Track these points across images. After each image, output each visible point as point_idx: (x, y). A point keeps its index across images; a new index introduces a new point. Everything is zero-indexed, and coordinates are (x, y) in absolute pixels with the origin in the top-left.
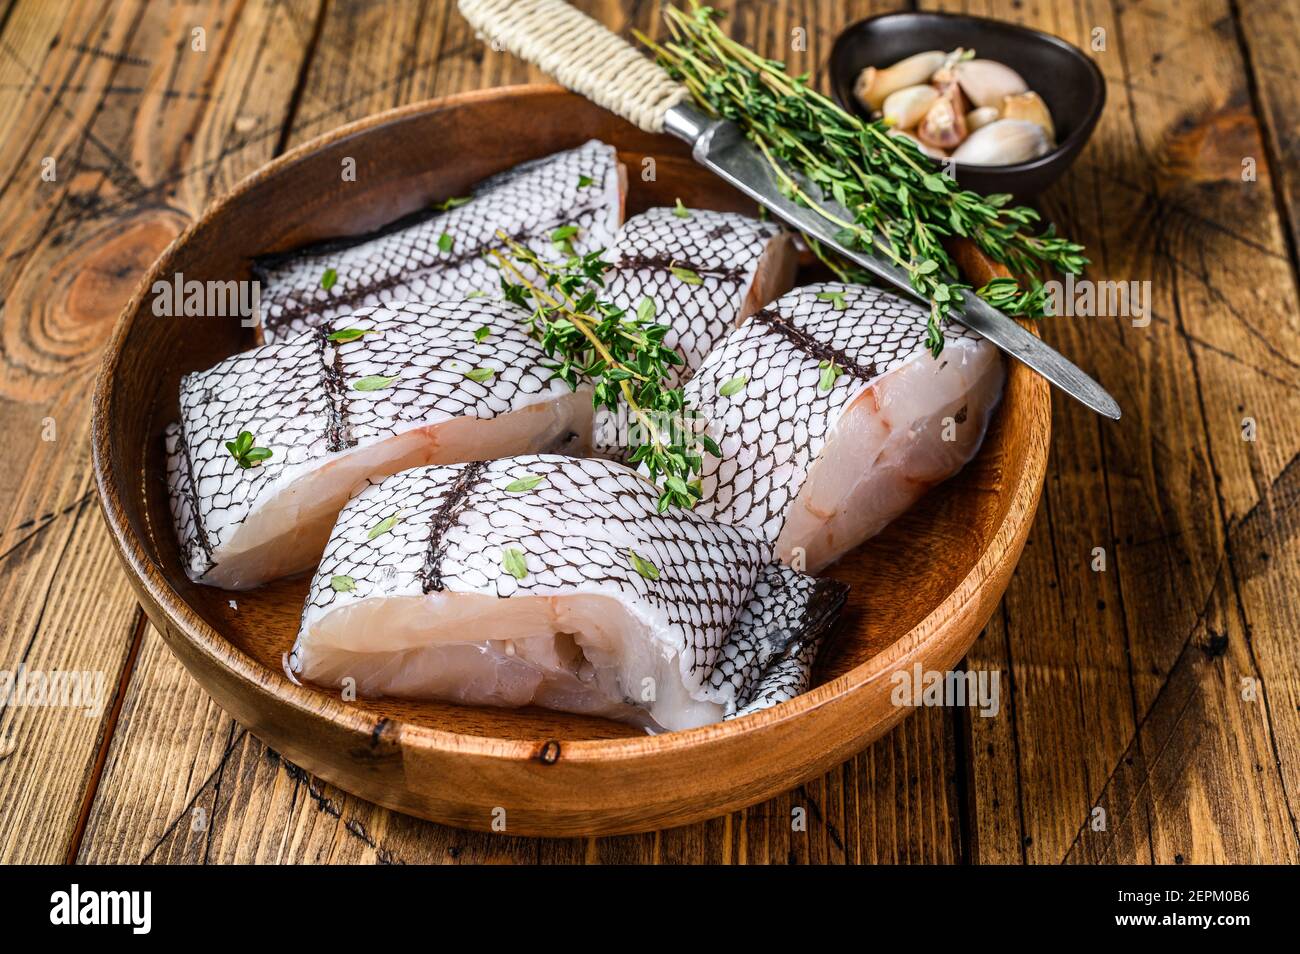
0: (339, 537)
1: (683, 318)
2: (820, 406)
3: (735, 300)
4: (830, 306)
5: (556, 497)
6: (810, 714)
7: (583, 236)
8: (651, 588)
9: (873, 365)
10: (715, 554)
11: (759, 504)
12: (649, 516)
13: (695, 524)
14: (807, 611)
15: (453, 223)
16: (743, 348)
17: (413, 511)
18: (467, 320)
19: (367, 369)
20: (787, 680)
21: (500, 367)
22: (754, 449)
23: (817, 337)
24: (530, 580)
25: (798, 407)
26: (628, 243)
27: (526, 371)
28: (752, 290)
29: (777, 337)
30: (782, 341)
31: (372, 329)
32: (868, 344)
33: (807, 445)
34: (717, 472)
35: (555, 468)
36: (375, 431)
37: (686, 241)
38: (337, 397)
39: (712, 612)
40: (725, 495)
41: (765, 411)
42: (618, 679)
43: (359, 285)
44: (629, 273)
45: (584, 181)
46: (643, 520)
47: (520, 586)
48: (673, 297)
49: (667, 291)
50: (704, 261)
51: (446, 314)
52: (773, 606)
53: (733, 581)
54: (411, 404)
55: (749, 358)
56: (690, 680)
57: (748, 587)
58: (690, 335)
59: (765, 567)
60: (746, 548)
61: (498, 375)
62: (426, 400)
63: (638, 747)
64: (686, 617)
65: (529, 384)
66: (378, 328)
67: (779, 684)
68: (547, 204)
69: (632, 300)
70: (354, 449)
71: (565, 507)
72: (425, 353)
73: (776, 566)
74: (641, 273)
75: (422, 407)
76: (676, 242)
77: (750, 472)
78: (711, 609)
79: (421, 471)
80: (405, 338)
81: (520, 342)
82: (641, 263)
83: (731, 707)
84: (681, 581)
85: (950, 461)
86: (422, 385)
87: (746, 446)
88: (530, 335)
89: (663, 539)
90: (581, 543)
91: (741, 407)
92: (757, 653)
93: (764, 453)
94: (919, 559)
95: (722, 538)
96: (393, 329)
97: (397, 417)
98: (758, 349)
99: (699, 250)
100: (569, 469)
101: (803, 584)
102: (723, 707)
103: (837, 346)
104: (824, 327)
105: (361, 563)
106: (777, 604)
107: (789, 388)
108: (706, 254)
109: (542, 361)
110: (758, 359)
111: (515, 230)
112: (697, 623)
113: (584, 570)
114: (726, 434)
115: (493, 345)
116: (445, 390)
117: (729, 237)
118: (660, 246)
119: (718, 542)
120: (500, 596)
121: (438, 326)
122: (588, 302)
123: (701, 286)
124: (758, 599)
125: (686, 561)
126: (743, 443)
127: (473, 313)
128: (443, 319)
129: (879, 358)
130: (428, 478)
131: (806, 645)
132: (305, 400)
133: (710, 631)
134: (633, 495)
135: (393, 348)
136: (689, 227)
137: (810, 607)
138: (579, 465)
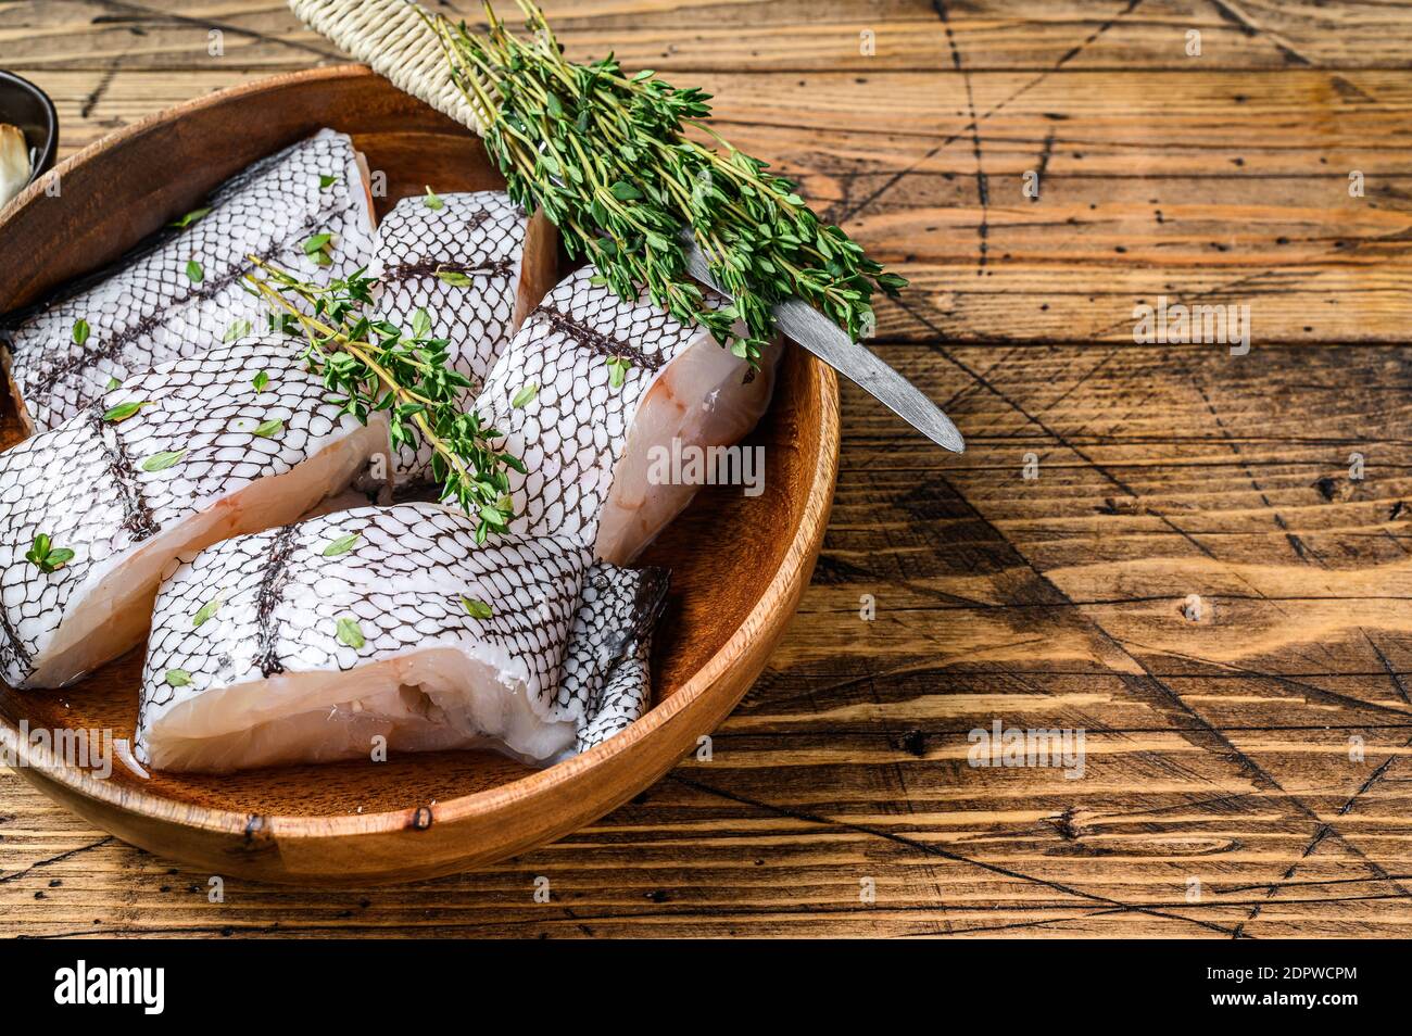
0: (162, 627)
1: (460, 325)
2: (614, 405)
3: (507, 294)
4: (604, 292)
5: (375, 554)
6: (662, 728)
7: (337, 242)
8: (487, 627)
9: (659, 352)
10: (540, 573)
11: (572, 512)
12: (470, 552)
13: (515, 547)
14: (636, 607)
15: (197, 246)
16: (528, 354)
17: (234, 591)
18: (242, 369)
19: (152, 446)
20: (629, 682)
21: (286, 414)
22: (557, 458)
23: (598, 330)
24: (369, 648)
25: (593, 409)
26: (388, 250)
27: (314, 413)
28: (523, 281)
29: (560, 336)
30: (565, 340)
31: (147, 401)
32: (650, 329)
33: (609, 446)
34: (524, 486)
35: (368, 522)
36: (176, 512)
37: (446, 238)
38: (128, 482)
39: (547, 633)
40: (536, 508)
41: (562, 417)
42: (468, 716)
43: (115, 334)
44: (396, 286)
45: (326, 181)
46: (465, 559)
47: (360, 656)
48: (446, 304)
49: (438, 299)
50: (469, 258)
51: (218, 366)
52: (603, 610)
53: (561, 596)
54: (206, 476)
55: (535, 364)
56: (540, 706)
57: (576, 597)
58: (470, 341)
59: (588, 570)
60: (567, 557)
61: (286, 424)
62: (221, 469)
63: (506, 796)
64: (525, 648)
65: (320, 426)
66: (154, 397)
67: (623, 688)
68: (291, 212)
69: (404, 315)
70: (159, 535)
71: (387, 562)
72: (207, 417)
73: (598, 567)
74: (407, 284)
75: (218, 478)
76: (436, 240)
77: (557, 482)
78: (546, 630)
79: (231, 545)
80: (184, 404)
81: (300, 381)
82: (407, 272)
83: (582, 722)
84: (513, 611)
85: (745, 421)
86: (213, 453)
87: (549, 457)
88: (308, 371)
89: (488, 573)
90: (411, 599)
91: (537, 417)
92: (597, 661)
93: (567, 461)
94: (732, 527)
95: (543, 554)
96: (169, 396)
97: (195, 494)
98: (543, 353)
99: (462, 246)
100: (382, 520)
101: (627, 581)
102: (574, 723)
103: (621, 336)
104: (605, 316)
105: (192, 654)
106: (606, 606)
107: (581, 390)
108: (469, 249)
109: (327, 397)
110: (545, 364)
111: (265, 246)
112: (536, 649)
113: (420, 628)
114: (527, 447)
115: (274, 392)
116: (237, 454)
117: (488, 225)
118: (421, 248)
119: (539, 559)
120: (342, 670)
121: (213, 383)
122: (362, 329)
123: (471, 288)
124: (587, 605)
125: (514, 589)
126: (546, 453)
127: (246, 358)
128: (217, 373)
129: (665, 342)
130: (240, 551)
131: (640, 642)
132: (95, 490)
133: (549, 653)
134: (450, 534)
135: (174, 418)
136: (446, 219)
137: (639, 602)
138: (391, 515)
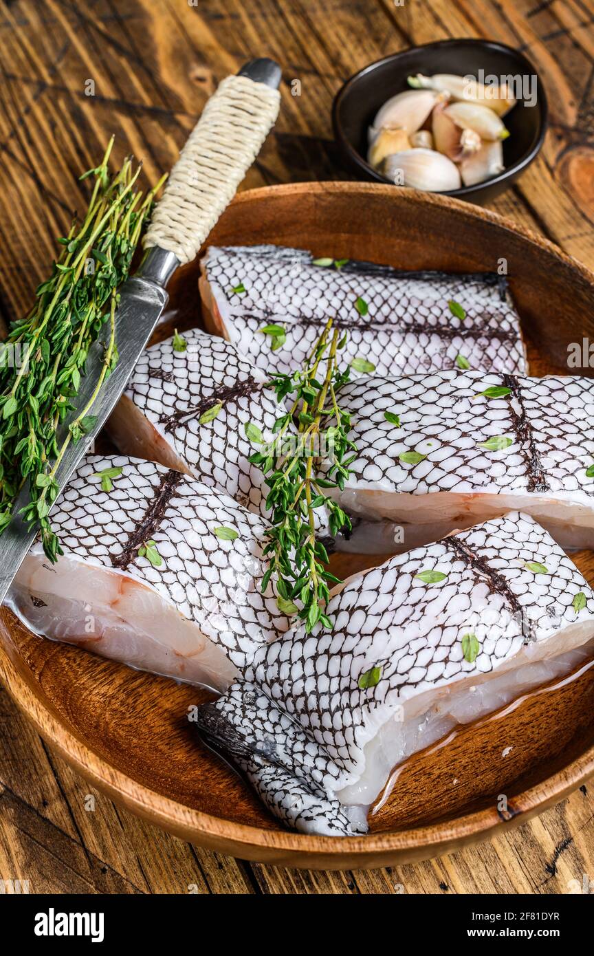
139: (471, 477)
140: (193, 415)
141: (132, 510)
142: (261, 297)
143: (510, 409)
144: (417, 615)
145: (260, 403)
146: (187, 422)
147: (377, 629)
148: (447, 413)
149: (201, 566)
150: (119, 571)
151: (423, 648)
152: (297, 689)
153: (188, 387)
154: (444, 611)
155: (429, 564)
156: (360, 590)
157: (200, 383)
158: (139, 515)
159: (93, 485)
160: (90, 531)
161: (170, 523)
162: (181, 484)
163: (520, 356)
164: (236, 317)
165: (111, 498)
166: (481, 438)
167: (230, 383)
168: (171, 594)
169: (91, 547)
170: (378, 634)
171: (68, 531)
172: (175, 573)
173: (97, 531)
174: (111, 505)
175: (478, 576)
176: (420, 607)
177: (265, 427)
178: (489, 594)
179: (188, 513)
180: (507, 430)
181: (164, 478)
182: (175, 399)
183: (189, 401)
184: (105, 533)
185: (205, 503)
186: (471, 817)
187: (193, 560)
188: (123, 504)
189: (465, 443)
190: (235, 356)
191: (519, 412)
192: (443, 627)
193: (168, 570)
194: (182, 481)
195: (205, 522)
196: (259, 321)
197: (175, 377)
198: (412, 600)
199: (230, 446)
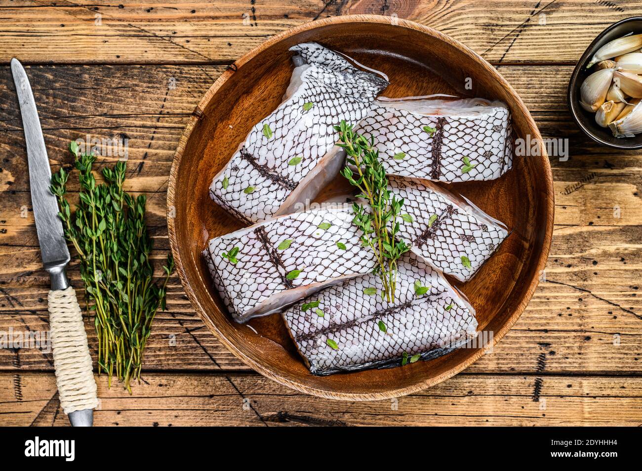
139: (293, 222)
140: (441, 218)
141: (448, 150)
142: (436, 309)
143: (284, 267)
144: (296, 139)
145: (410, 235)
146: (443, 213)
147: (312, 127)
148: (314, 254)
149: (405, 135)
150: (441, 117)
151: (289, 123)
152: (341, 101)
153: (450, 234)
154: (284, 145)
155: (299, 168)
156: (326, 145)
157: (445, 237)
158: (444, 149)
159: (473, 160)
160: (464, 134)
161: (427, 149)
162: (430, 172)
163: (291, 328)
164: (445, 291)
165: (461, 154)
166: (294, 245)
167: (430, 241)
168: (413, 117)
169: (459, 125)
170: (311, 125)
171: (474, 130)
172: (415, 127)
173: (461, 134)
174: (460, 150)
175: (274, 171)
176: (296, 144)
177: (403, 224)
178: (267, 164)
179: (421, 158)
180: (282, 254)
181: (440, 173)
182: (454, 225)
183: (446, 225)
184: (455, 134)
185: (416, 167)
186: (247, 61)
187: (409, 136)
188: (454, 153)
189: (300, 240)
190: (434, 260)
191: (280, 267)
192: (282, 137)
193: (419, 127)
194: (431, 174)
195: (412, 157)
196: (432, 294)
197: (460, 238)
198: (301, 146)
199: (417, 208)
